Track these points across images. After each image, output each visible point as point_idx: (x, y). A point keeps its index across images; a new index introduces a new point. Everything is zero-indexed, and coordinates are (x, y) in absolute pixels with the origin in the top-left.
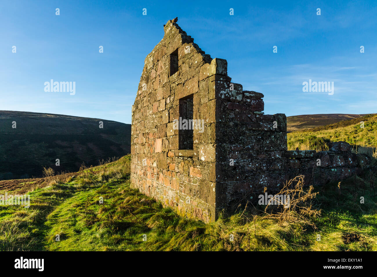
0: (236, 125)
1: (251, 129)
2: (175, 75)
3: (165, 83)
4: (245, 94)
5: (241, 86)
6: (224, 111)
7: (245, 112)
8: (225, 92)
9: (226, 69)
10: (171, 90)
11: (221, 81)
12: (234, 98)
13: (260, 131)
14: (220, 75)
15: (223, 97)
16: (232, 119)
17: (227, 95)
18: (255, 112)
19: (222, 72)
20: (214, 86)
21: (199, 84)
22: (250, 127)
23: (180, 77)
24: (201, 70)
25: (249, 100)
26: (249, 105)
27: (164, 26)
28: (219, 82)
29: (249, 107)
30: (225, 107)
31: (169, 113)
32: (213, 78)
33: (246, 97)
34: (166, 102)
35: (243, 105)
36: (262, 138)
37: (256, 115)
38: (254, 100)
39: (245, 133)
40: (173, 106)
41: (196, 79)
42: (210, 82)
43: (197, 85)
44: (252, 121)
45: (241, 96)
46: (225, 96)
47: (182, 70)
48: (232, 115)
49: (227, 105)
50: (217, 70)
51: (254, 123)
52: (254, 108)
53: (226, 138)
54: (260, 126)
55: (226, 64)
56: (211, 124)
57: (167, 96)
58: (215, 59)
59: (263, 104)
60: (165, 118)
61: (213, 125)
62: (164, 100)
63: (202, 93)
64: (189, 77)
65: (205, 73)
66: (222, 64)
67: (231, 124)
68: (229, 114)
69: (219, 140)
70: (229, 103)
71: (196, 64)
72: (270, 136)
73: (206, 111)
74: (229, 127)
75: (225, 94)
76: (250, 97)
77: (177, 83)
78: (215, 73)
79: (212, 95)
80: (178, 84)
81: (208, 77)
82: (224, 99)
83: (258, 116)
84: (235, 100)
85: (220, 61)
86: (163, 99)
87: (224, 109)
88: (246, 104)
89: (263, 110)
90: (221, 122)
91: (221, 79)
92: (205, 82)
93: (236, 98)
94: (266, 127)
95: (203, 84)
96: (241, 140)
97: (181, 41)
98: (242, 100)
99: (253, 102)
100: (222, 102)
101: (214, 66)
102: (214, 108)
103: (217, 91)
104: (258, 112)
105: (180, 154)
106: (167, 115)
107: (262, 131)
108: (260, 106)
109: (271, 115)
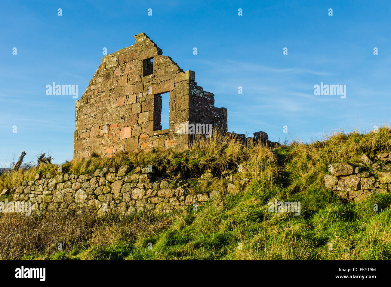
0: (199, 111)
1: (207, 115)
2: (149, 77)
3: (136, 81)
4: (204, 93)
5: (202, 88)
6: (193, 102)
7: (204, 104)
8: (194, 91)
9: (194, 77)
10: (143, 88)
11: (192, 84)
12: (198, 95)
13: (212, 117)
14: (191, 80)
15: (193, 94)
16: (197, 107)
17: (195, 93)
18: (209, 105)
19: (192, 79)
20: (188, 87)
21: (175, 85)
22: (206, 114)
23: (156, 78)
24: (177, 76)
25: (206, 97)
26: (206, 100)
27: (136, 35)
28: (191, 84)
29: (206, 101)
30: (193, 100)
31: (141, 105)
32: (188, 82)
33: (204, 95)
34: (137, 97)
35: (203, 99)
36: (213, 121)
37: (210, 106)
38: (209, 97)
39: (204, 117)
40: (147, 99)
41: (172, 81)
42: (185, 84)
43: (173, 86)
44: (208, 110)
45: (202, 94)
46: (194, 93)
47: (157, 73)
48: (197, 105)
49: (194, 99)
50: (190, 77)
51: (209, 112)
52: (209, 102)
53: (194, 118)
54: (212, 114)
55: (195, 74)
56: (185, 109)
57: (139, 92)
58: (189, 71)
59: (214, 100)
60: (137, 109)
61: (187, 111)
62: (135, 95)
63: (178, 91)
64: (165, 79)
65: (180, 78)
66: (192, 74)
67: (197, 110)
68: (196, 104)
69: (190, 119)
70: (195, 98)
71: (172, 71)
72: (217, 121)
73: (181, 102)
74: (195, 112)
75: (194, 92)
76: (207, 96)
77: (151, 83)
78: (189, 79)
79: (187, 92)
80: (153, 83)
81: (183, 81)
82: (193, 95)
83: (211, 107)
84: (199, 97)
85: (192, 72)
86: (133, 94)
87: (193, 101)
88: (205, 100)
89: (214, 104)
90: (191, 109)
91: (192, 83)
92: (180, 84)
93: (199, 95)
94: (216, 115)
95: (179, 85)
96: (202, 121)
97: (157, 53)
98: (203, 97)
99: (208, 98)
100: (192, 97)
101: (188, 75)
102: (188, 100)
103: (190, 90)
104: (211, 105)
105: (155, 134)
106: (139, 107)
107: (213, 117)
108: (212, 101)
109: (218, 108)
